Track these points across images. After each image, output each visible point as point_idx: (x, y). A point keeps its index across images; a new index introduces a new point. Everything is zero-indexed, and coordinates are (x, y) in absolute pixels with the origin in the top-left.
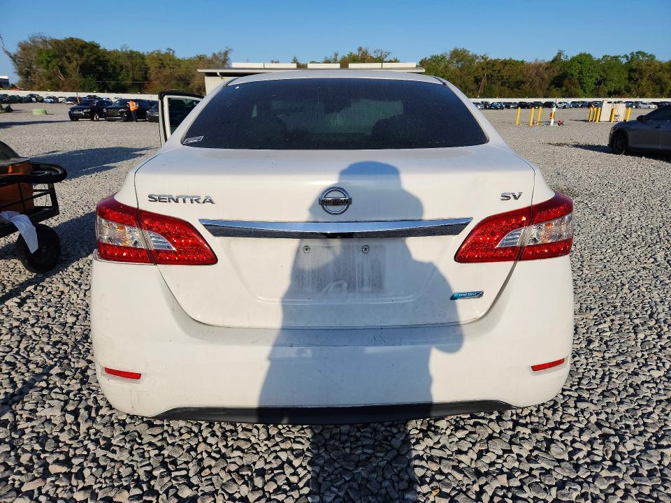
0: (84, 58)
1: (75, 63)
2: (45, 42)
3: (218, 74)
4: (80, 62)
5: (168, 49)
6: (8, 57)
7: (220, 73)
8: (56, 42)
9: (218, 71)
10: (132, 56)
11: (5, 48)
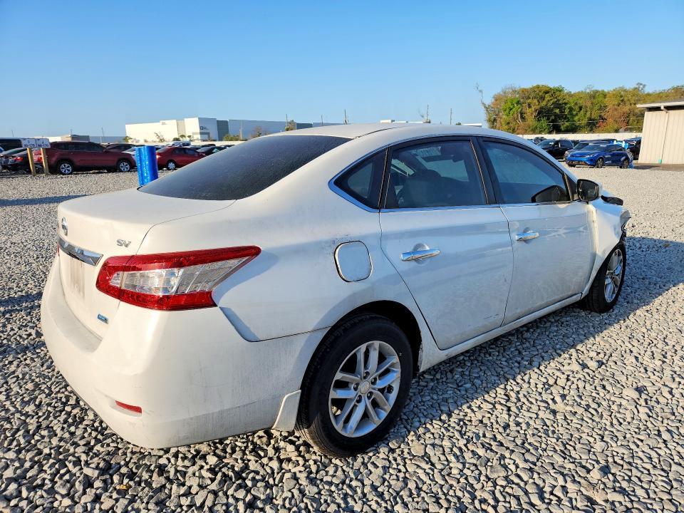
0: (544, 103)
1: (533, 109)
2: (515, 91)
3: (662, 108)
4: (538, 107)
5: (638, 84)
6: (483, 107)
7: (665, 107)
8: (524, 91)
9: (662, 105)
10: (594, 95)
11: (483, 100)
